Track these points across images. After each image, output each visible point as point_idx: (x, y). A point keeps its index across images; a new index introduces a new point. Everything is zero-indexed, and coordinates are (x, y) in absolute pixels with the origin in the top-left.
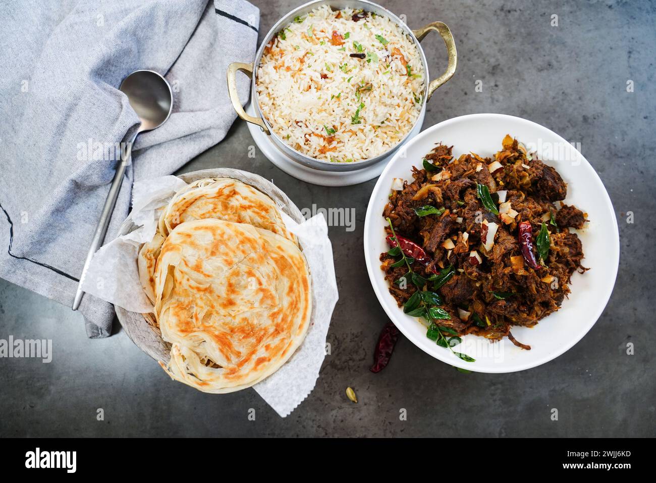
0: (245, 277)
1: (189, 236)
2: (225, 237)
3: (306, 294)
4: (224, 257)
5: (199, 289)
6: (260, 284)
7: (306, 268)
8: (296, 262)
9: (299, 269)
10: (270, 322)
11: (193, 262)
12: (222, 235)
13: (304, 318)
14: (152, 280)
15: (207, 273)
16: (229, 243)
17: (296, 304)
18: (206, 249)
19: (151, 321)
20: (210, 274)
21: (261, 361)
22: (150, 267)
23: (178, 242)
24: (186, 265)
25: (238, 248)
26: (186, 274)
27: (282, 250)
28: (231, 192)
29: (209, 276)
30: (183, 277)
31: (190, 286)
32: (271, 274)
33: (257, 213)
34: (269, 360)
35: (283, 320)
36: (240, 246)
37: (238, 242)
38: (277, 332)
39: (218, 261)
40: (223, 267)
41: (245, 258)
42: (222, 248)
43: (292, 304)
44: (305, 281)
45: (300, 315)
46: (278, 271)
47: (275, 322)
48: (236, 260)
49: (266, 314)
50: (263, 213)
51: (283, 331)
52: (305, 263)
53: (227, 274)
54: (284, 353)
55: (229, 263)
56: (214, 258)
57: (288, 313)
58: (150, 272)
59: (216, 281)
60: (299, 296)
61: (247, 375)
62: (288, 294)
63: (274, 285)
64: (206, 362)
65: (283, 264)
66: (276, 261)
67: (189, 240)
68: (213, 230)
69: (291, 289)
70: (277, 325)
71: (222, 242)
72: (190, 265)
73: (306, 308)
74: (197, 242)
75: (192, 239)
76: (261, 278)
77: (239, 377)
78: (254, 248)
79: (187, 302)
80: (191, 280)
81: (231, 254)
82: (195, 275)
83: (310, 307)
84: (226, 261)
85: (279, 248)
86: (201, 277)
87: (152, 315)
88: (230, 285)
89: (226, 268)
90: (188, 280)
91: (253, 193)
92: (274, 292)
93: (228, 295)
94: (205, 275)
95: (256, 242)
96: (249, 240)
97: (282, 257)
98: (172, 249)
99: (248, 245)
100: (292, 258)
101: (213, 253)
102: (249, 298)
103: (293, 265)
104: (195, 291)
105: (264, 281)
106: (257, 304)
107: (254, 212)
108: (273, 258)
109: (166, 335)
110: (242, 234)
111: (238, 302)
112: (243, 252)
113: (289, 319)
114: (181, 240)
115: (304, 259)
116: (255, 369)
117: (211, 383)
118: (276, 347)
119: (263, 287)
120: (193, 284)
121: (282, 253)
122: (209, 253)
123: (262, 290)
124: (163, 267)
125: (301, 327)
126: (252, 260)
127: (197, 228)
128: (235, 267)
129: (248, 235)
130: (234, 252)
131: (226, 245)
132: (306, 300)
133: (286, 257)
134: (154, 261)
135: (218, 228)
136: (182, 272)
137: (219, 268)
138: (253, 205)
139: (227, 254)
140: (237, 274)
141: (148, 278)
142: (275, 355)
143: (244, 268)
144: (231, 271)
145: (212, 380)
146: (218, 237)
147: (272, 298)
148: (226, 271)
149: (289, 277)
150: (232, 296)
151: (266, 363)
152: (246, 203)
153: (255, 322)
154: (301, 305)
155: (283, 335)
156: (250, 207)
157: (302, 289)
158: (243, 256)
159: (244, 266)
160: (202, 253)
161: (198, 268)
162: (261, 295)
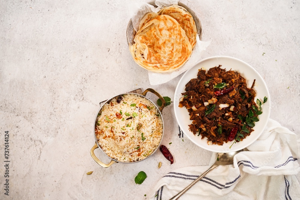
0: (170, 44)
1: (166, 19)
2: (175, 29)
3: (184, 61)
4: (170, 34)
5: (155, 36)
6: (173, 50)
7: (190, 56)
8: (188, 52)
9: (187, 54)
10: (166, 61)
11: (161, 27)
12: (175, 27)
13: (178, 66)
14: (144, 24)
15: (162, 34)
16: (175, 31)
17: (179, 62)
18: (167, 27)
19: (134, 34)
20: (162, 35)
21: (156, 67)
22: (147, 20)
23: (162, 19)
24: (158, 27)
25: (176, 34)
26: (156, 29)
27: (187, 46)
28: (188, 18)
29: (161, 35)
30: (154, 30)
31: (154, 34)
32: (178, 50)
33: (189, 31)
34: (159, 68)
35: (171, 63)
36: (177, 35)
37: (177, 33)
38: (167, 65)
39: (168, 33)
40: (168, 36)
41: (175, 39)
42: (172, 31)
43: (177, 61)
44: (186, 58)
45: (177, 65)
46: (181, 50)
47: (168, 62)
48: (173, 37)
49: (167, 59)
50: (191, 33)
51: (169, 65)
52: (191, 54)
53: (167, 39)
54: (164, 70)
55: (170, 36)
56: (167, 31)
57: (174, 62)
58: (145, 21)
59: (162, 38)
60: (181, 61)
61: (150, 66)
62: (179, 58)
63: (176, 53)
64: (142, 54)
65: (184, 50)
66: (183, 47)
67: (165, 21)
68: (174, 23)
69: (180, 57)
70: (168, 63)
71: (174, 29)
72: (159, 28)
73: (181, 64)
74: (167, 23)
75: (166, 21)
76: (174, 48)
77: (147, 65)
78: (180, 39)
79: (148, 38)
80: (156, 32)
81: (173, 34)
82: (158, 31)
83: (182, 65)
84: (170, 35)
85: (187, 45)
86: (159, 33)
87: (136, 33)
88: (165, 43)
89: (168, 37)
90: (155, 31)
91: (194, 24)
92: (174, 55)
93: (161, 44)
94: (161, 34)
95: (182, 38)
96: (181, 35)
97: (185, 48)
98: (158, 19)
99: (179, 37)
100: (188, 50)
101: (168, 30)
102: (166, 51)
103: (187, 52)
104: (153, 36)
105: (175, 50)
106: (167, 54)
107: (189, 30)
108: (182, 46)
109: (136, 40)
110: (181, 32)
111: (162, 50)
112: (177, 37)
113: (173, 64)
114: (163, 19)
115: (191, 53)
116: (153, 67)
117: (138, 60)
118: (163, 67)
119: (173, 51)
120: (155, 33)
121: (186, 47)
122: (167, 29)
123: (172, 52)
124: (151, 22)
125: (175, 67)
126: (177, 42)
127: (170, 20)
128: (171, 39)
129: (182, 33)
130: (174, 35)
131: (174, 31)
132: (183, 63)
133: (187, 49)
134: (149, 19)
135: (176, 24)
136: (155, 28)
137: (166, 35)
138: (190, 28)
139: (172, 33)
140: (169, 41)
141: (143, 22)
142: (161, 68)
143: (172, 41)
144: (169, 39)
145: (139, 59)
146: (174, 27)
147: (173, 56)
148: (167, 38)
149: (182, 54)
150: (162, 46)
151: (157, 68)
152: (189, 25)
153: (162, 58)
154: (180, 63)
155: (168, 66)
156: (189, 28)
157: (184, 59)
158: (175, 38)
159: (173, 41)
160: (165, 27)
161: (161, 30)
162: (170, 53)
